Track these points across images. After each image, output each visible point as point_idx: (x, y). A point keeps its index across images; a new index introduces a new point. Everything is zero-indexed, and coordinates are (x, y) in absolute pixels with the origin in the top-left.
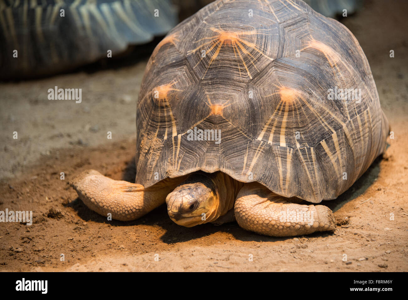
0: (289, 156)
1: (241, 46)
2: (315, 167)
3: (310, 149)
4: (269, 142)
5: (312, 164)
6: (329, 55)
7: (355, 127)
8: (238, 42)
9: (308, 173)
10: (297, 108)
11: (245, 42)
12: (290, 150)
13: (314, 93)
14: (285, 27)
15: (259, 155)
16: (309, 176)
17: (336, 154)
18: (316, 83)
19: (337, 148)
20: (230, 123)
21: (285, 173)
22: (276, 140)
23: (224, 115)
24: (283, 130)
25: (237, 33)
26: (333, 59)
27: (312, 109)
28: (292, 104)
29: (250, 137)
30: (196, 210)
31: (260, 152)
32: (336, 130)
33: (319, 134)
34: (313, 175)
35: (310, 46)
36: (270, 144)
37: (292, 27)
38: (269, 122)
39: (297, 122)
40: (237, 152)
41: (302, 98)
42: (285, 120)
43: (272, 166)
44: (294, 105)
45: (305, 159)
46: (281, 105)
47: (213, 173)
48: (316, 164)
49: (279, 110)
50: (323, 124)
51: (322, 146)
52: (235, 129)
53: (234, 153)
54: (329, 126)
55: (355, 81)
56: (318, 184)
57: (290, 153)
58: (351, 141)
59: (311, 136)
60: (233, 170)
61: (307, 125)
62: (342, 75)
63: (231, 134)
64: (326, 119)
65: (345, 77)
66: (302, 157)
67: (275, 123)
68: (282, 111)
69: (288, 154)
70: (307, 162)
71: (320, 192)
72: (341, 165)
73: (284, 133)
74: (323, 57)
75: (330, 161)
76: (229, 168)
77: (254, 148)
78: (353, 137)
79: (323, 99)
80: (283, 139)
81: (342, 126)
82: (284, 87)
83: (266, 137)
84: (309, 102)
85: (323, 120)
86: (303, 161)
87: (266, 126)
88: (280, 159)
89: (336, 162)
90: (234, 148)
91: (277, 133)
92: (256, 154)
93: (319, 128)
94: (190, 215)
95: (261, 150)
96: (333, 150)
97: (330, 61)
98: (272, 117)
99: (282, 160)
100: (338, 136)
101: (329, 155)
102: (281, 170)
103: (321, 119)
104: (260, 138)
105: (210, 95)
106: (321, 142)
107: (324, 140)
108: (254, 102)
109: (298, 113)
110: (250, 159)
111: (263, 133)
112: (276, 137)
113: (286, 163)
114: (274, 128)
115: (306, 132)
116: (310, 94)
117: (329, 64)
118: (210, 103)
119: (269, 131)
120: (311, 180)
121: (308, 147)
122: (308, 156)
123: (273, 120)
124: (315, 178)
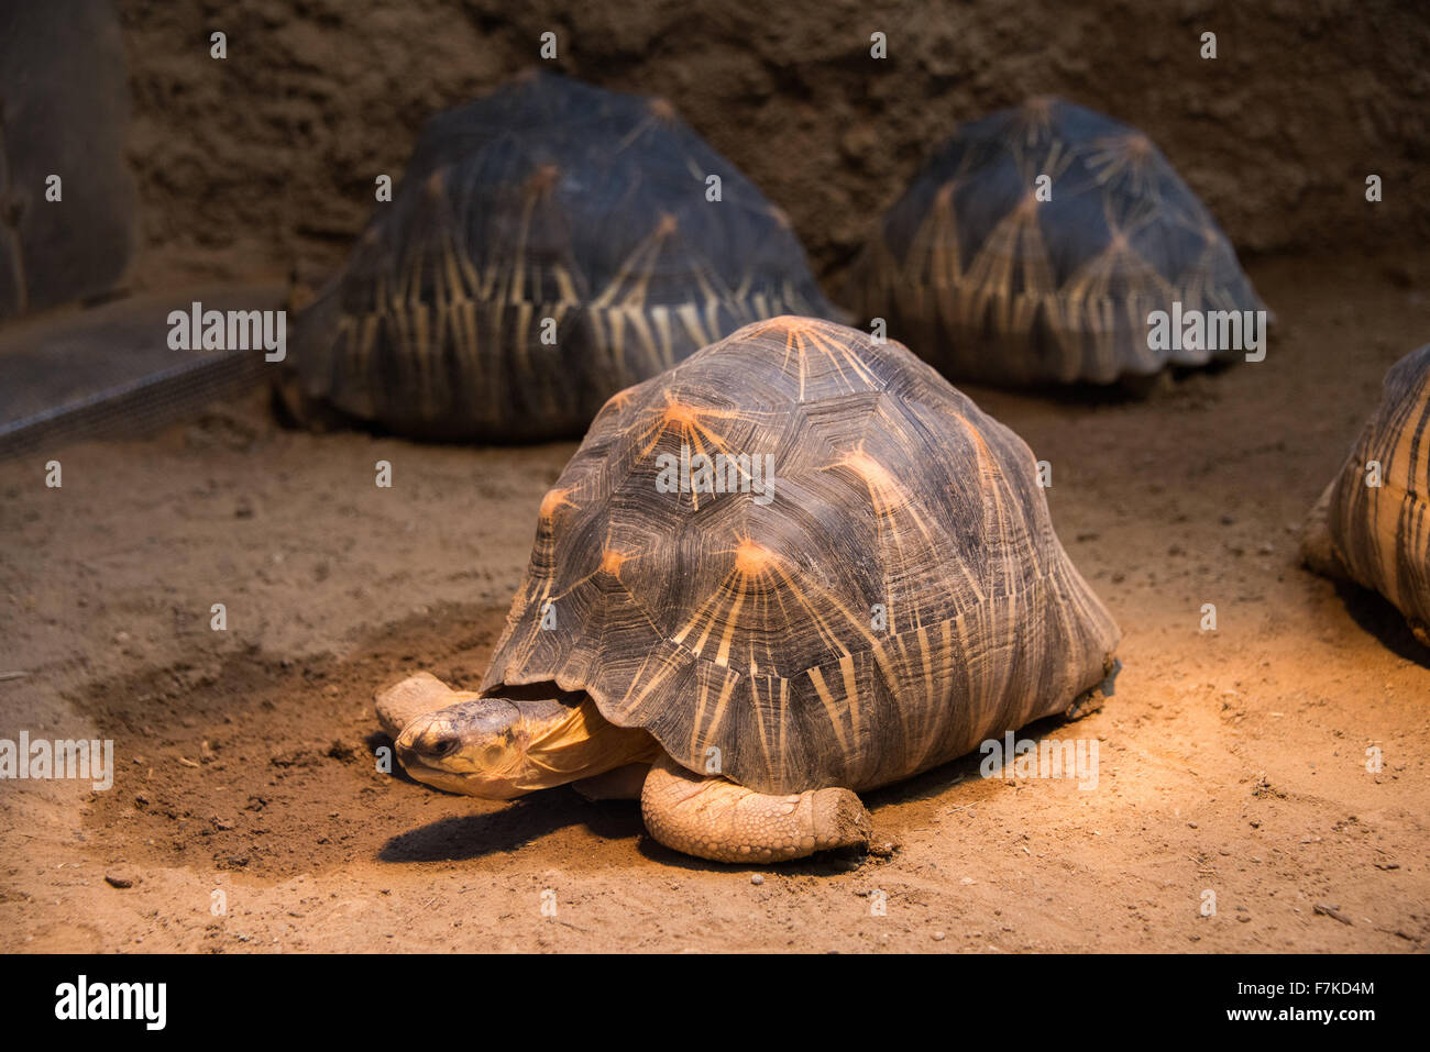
0: (728, 689)
1: (696, 439)
2: (782, 721)
3: (779, 680)
4: (694, 651)
5: (777, 715)
6: (880, 490)
7: (909, 651)
8: (692, 430)
9: (762, 730)
10: (764, 589)
11: (707, 433)
12: (733, 676)
13: (814, 564)
14: (808, 415)
15: (667, 672)
16: (763, 738)
17: (846, 701)
18: (827, 544)
19: (851, 689)
20: (630, 595)
21: (707, 721)
22: (711, 650)
23: (621, 576)
24: (729, 632)
25: (698, 411)
26: (885, 500)
27: (800, 597)
28: (755, 580)
29: (661, 632)
30: (450, 758)
31: (670, 668)
32: (851, 651)
33: (808, 652)
34: (774, 738)
35: (845, 462)
36: (696, 654)
37: (828, 416)
38: (705, 607)
39: (760, 620)
40: (627, 658)
41: (781, 570)
42: (735, 610)
43: (684, 703)
44: (758, 582)
45: (761, 700)
46: (732, 578)
47: (571, 692)
48: (786, 716)
49: (727, 586)
50: (821, 633)
51: (810, 680)
52: (637, 608)
53: (621, 658)
54: (835, 640)
55: (934, 553)
56: (782, 758)
57: (730, 681)
58: (892, 680)
59: (787, 655)
60: (608, 694)
61: (784, 629)
62: (897, 537)
63: (627, 619)
64: (832, 625)
65: (905, 542)
66: (755, 694)
67: (716, 614)
68: (734, 591)
69: (726, 683)
70: (765, 707)
71: (788, 777)
72: (856, 727)
73: (730, 637)
74: (863, 492)
75: (827, 713)
76: (602, 688)
77: (661, 657)
78: (901, 671)
79: (832, 581)
80: (725, 648)
81: (870, 646)
82: (748, 540)
83: (692, 639)
84: (795, 579)
85: (824, 624)
86: (757, 703)
87: (698, 616)
88: (705, 690)
89: (841, 717)
90: (624, 649)
91: (717, 634)
92: (661, 670)
93: (810, 639)
94: (435, 765)
95: (674, 664)
96: (839, 692)
97: (876, 503)
98: (711, 600)
99: (709, 693)
100: (856, 664)
101: (824, 702)
102: (700, 713)
103: (819, 622)
104: (678, 639)
105: (614, 528)
106: (809, 671)
107: (817, 668)
108: (686, 560)
109: (766, 600)
110: (645, 679)
111: (688, 629)
112: (712, 642)
113: (716, 702)
114: (711, 624)
115: (778, 644)
116: (804, 565)
117: (872, 508)
118: (607, 545)
119: (700, 626)
120: (765, 747)
121: (776, 676)
122: (770, 695)
123: (712, 606)
124: (778, 744)
